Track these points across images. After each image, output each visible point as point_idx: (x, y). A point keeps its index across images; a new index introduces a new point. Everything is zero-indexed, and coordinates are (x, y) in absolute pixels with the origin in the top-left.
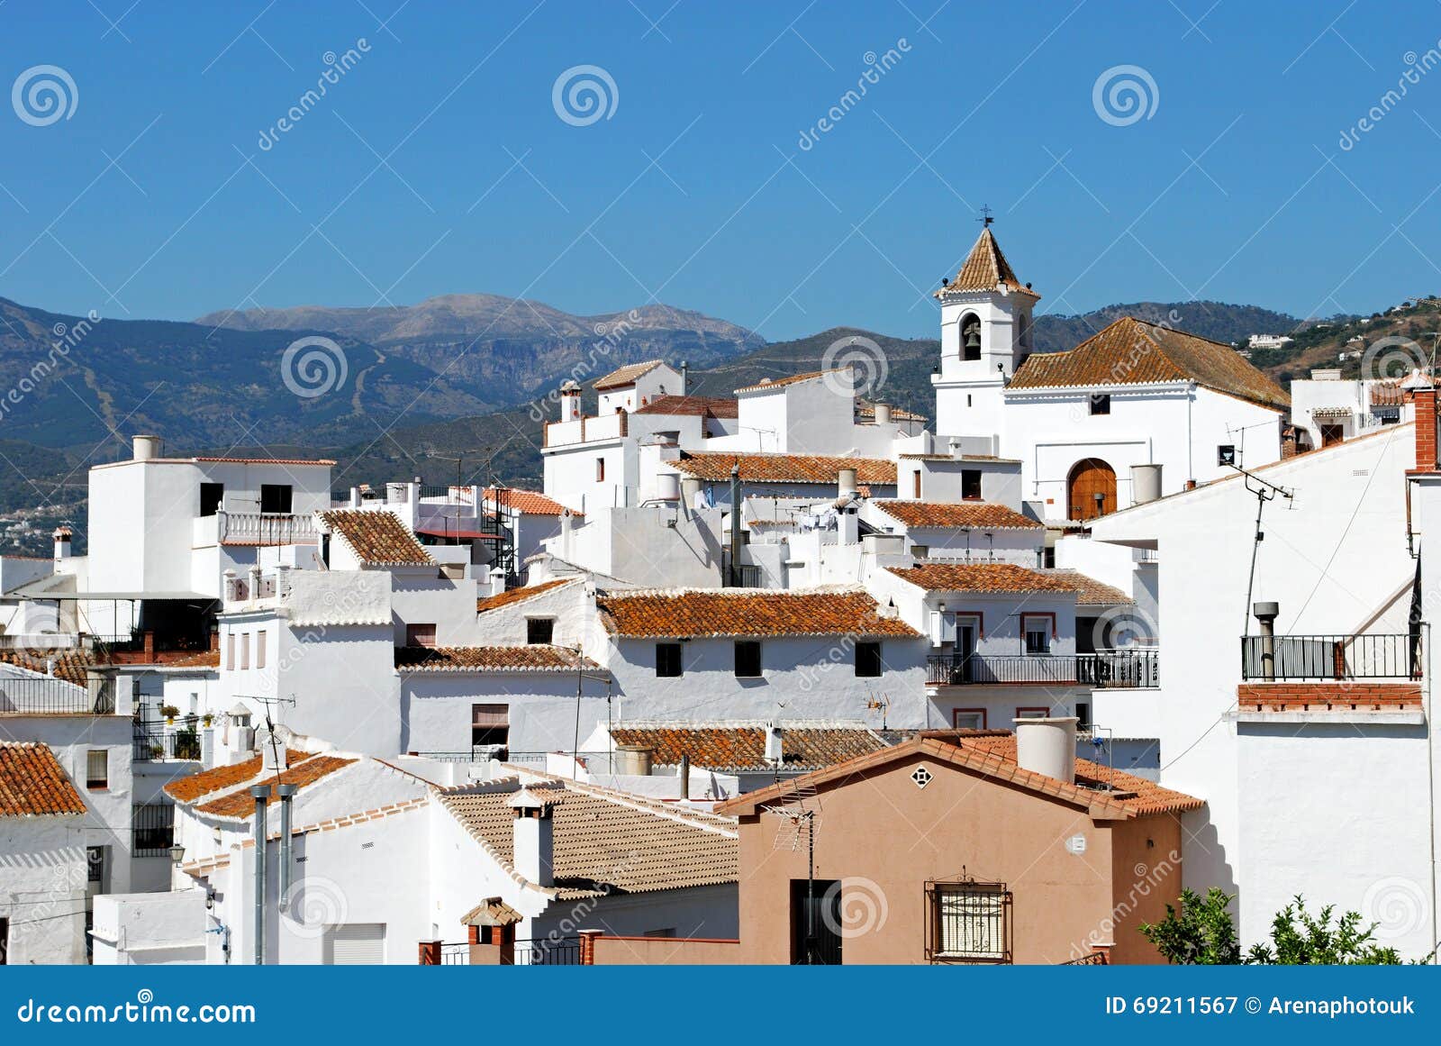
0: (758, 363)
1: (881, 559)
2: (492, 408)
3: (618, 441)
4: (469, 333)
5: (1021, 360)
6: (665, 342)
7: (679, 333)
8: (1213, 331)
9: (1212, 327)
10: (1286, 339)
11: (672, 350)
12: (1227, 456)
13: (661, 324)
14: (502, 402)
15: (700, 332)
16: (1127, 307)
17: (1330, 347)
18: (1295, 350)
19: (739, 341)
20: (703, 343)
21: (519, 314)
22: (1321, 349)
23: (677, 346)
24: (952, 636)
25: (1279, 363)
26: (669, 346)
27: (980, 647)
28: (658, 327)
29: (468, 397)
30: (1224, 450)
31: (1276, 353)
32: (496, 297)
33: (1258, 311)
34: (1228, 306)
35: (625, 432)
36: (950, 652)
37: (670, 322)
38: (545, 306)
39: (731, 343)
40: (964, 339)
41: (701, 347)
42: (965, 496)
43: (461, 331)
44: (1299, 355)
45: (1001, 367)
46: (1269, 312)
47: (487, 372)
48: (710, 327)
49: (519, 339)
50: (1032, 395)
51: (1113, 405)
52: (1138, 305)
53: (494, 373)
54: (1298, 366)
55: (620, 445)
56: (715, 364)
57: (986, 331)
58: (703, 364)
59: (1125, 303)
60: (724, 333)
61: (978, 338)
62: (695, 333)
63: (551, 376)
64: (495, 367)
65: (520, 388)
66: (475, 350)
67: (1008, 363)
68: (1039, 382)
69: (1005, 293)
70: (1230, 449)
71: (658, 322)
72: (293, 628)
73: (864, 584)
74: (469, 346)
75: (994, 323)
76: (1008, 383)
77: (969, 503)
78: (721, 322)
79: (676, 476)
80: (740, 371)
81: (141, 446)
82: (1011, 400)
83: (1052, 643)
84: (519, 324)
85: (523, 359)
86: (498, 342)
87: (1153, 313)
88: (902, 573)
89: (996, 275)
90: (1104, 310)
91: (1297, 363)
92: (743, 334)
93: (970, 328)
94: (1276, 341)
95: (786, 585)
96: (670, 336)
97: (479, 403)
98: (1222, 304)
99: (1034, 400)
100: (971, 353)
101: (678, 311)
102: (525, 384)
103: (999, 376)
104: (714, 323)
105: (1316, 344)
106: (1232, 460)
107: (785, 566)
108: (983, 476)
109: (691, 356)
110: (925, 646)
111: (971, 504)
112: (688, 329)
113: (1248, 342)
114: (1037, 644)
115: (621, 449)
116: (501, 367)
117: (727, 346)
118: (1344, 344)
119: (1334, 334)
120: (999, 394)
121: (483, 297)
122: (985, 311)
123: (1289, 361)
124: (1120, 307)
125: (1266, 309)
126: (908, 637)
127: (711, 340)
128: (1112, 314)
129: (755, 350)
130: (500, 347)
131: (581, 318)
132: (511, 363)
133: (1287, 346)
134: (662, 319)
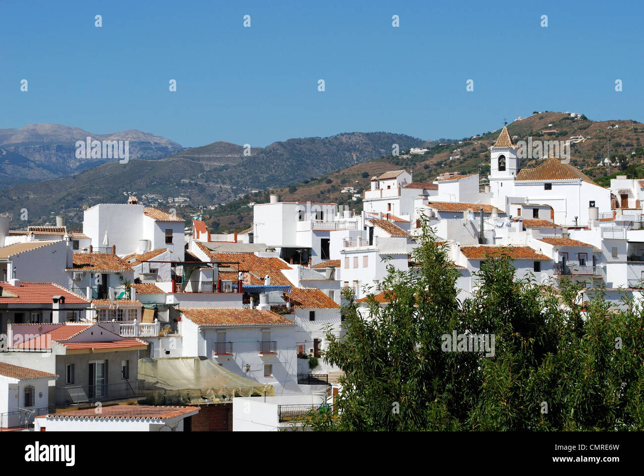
0: (182, 157)
1: (534, 237)
2: (57, 176)
3: (398, 197)
4: (45, 141)
5: (518, 171)
6: (136, 147)
7: (143, 143)
8: (386, 146)
9: (386, 144)
10: (426, 150)
11: (139, 151)
12: (592, 204)
13: (134, 139)
14: (60, 173)
15: (152, 143)
16: (348, 134)
17: (445, 154)
18: (430, 155)
19: (170, 147)
20: (153, 147)
21: (68, 132)
22: (442, 155)
23: (142, 148)
24: (561, 260)
25: (423, 161)
26: (138, 149)
27: (567, 263)
28: (133, 140)
29: (45, 171)
30: (591, 202)
31: (422, 156)
32: (58, 125)
33: (406, 137)
34: (393, 134)
35: (400, 194)
36: (560, 264)
37: (138, 137)
38: (80, 129)
39: (167, 148)
40: (500, 164)
41: (153, 149)
42: (534, 217)
43: (42, 140)
44: (432, 157)
45: (513, 173)
46: (411, 137)
47: (54, 160)
48: (157, 140)
49: (69, 144)
50: (525, 183)
51: (552, 186)
52: (353, 133)
53: (57, 160)
54: (432, 162)
55: (398, 199)
56: (160, 158)
57: (507, 161)
58: (154, 157)
59: (347, 132)
60: (163, 143)
61: (504, 163)
62: (150, 143)
63: (83, 162)
64: (57, 157)
65: (69, 167)
66: (48, 149)
67: (515, 172)
68: (526, 179)
69: (514, 148)
70: (594, 202)
71: (133, 137)
72: (380, 255)
73: (527, 244)
74: (46, 147)
75: (510, 158)
76: (515, 179)
77: (535, 219)
78: (162, 138)
79: (431, 209)
80: (174, 160)
81: (273, 198)
82: (517, 185)
83: (586, 263)
84: (69, 138)
85: (70, 153)
86: (58, 146)
87: (360, 137)
88: (541, 240)
89: (510, 142)
90: (338, 135)
91: (431, 161)
92: (171, 144)
93: (501, 160)
94: (421, 151)
95: (494, 243)
96: (139, 144)
97: (50, 174)
98: (390, 133)
99: (525, 185)
100: (502, 168)
101: (143, 133)
102: (71, 165)
103: (512, 176)
104: (159, 138)
105: (439, 152)
106: (594, 206)
107: (494, 238)
108: (539, 211)
109: (148, 153)
110: (553, 262)
111: (536, 219)
112: (146, 141)
113: (409, 151)
114: (582, 263)
115: (398, 200)
116: (60, 157)
117: (164, 149)
118: (452, 153)
119: (447, 148)
120: (512, 182)
121: (51, 125)
122: (507, 154)
123: (427, 160)
124: (345, 134)
125: (410, 136)
126: (548, 260)
127: (157, 146)
128: (342, 137)
129: (179, 151)
130: (60, 148)
131: (96, 135)
132: (65, 155)
133: (426, 153)
134: (135, 136)
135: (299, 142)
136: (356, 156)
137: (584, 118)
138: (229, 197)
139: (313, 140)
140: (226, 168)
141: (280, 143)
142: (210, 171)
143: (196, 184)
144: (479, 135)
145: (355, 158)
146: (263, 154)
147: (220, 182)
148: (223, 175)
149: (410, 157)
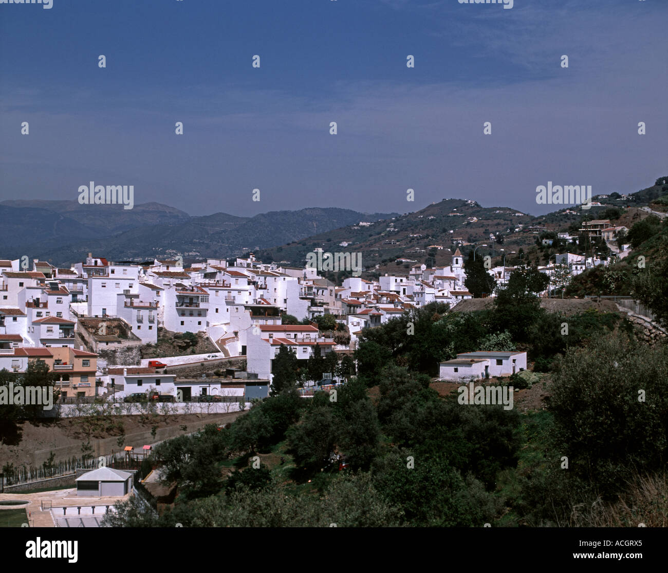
10: (370, 223)
15: (167, 212)
16: (310, 209)
18: (373, 227)
19: (180, 215)
20: (168, 215)
25: (369, 231)
31: (367, 228)
37: (157, 208)
40: (456, 261)
48: (170, 210)
52: (314, 208)
54: (375, 232)
57: (459, 261)
60: (175, 212)
71: (153, 208)
92: (182, 213)
94: (367, 224)
100: (457, 263)
105: (380, 225)
112: (163, 210)
113: (359, 224)
118: (388, 226)
119: (385, 223)
122: (459, 258)
123: (371, 230)
127: (171, 214)
133: (371, 226)
135: (275, 213)
136: (316, 224)
137: (476, 204)
138: (227, 252)
139: (285, 213)
140: (224, 231)
141: (263, 215)
142: (213, 234)
143: (203, 243)
144: (405, 214)
145: (315, 226)
146: (250, 223)
147: (220, 241)
148: (223, 237)
149: (359, 228)
